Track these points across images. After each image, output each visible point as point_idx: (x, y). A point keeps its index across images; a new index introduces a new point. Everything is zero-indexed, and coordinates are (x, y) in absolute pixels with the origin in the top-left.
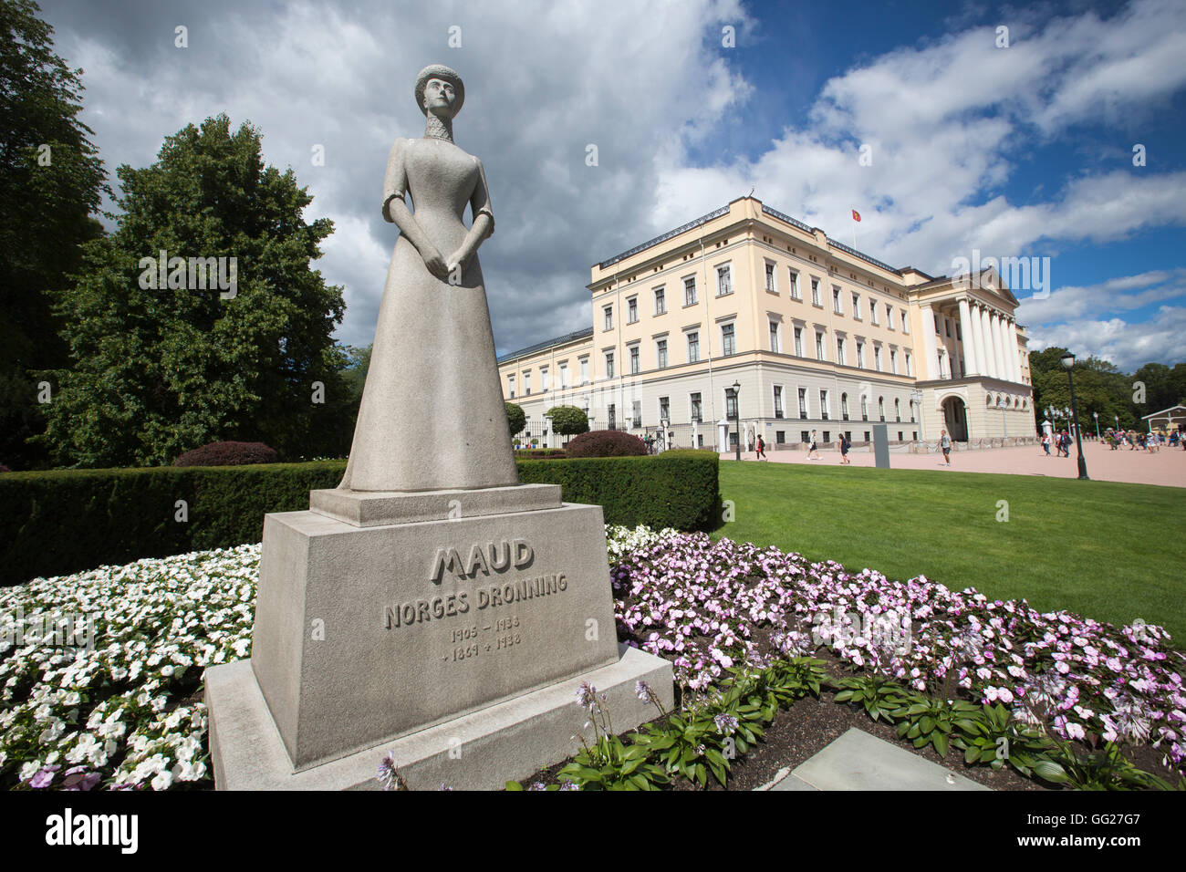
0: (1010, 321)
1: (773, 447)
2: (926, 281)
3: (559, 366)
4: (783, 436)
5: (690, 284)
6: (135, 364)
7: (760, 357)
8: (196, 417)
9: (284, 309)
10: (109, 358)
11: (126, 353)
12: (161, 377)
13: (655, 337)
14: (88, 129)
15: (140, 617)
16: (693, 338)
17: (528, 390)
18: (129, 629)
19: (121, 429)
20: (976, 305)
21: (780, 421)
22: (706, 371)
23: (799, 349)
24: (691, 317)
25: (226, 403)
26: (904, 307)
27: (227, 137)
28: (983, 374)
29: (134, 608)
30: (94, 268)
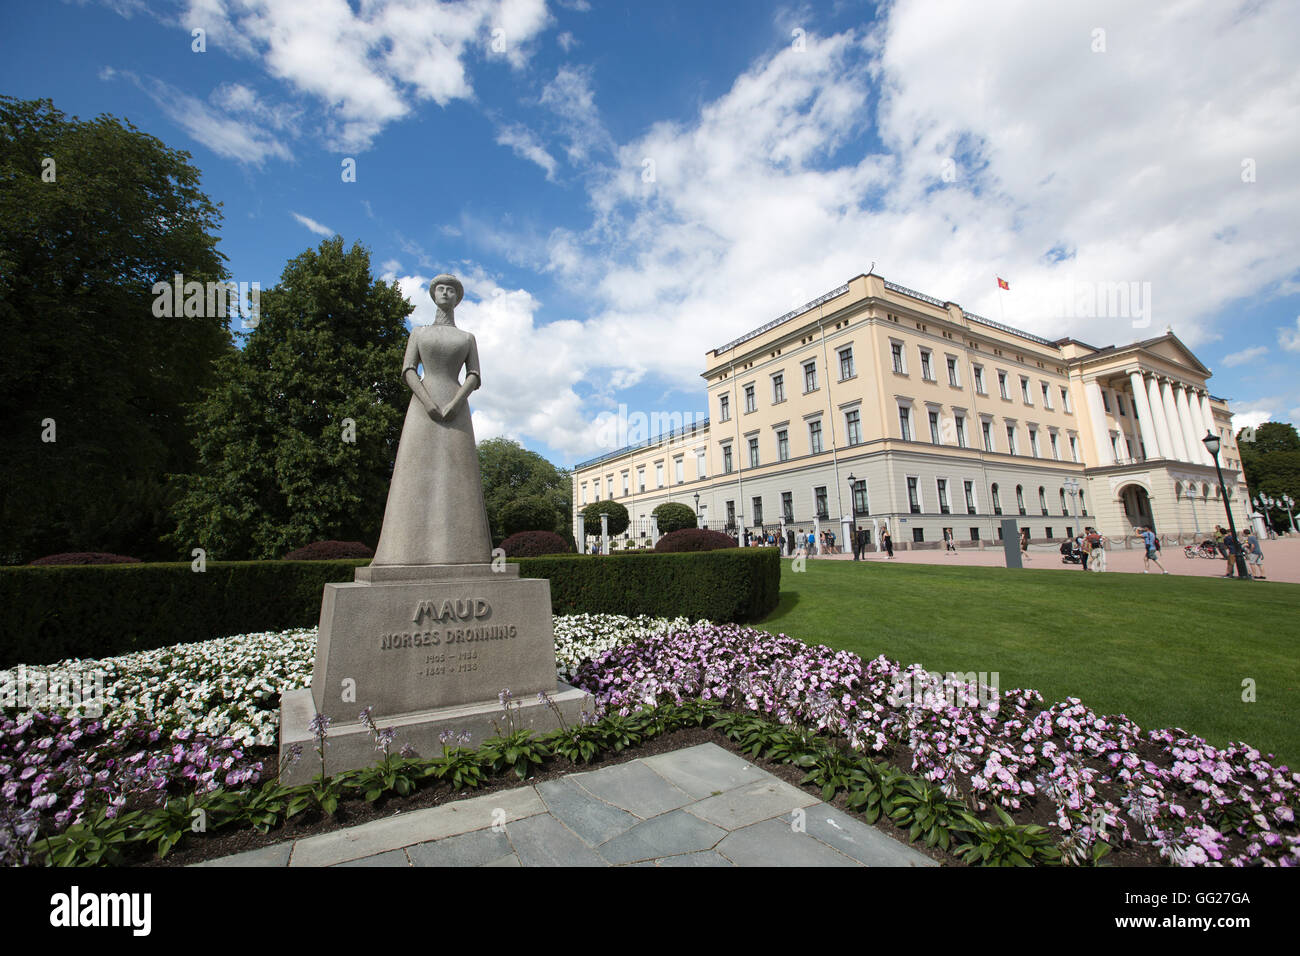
0: (1200, 395)
1: (909, 546)
2: (1088, 352)
3: (675, 461)
4: (922, 533)
5: (810, 368)
6: (252, 469)
7: (889, 446)
8: (304, 519)
9: (385, 414)
10: (231, 463)
11: (246, 458)
12: (274, 481)
13: (774, 427)
14: (224, 257)
15: (243, 664)
16: (815, 428)
17: (643, 487)
18: (236, 671)
19: (239, 528)
20: (1153, 378)
21: (916, 516)
22: (831, 463)
23: (936, 435)
24: (813, 404)
25: (330, 504)
26: (1063, 382)
27: (341, 256)
28: (1170, 457)
29: (240, 658)
30: (222, 382)
